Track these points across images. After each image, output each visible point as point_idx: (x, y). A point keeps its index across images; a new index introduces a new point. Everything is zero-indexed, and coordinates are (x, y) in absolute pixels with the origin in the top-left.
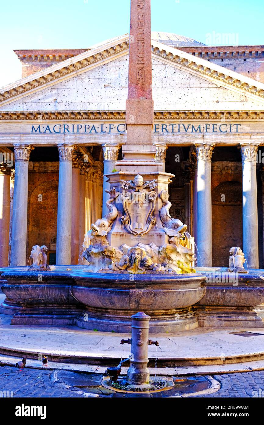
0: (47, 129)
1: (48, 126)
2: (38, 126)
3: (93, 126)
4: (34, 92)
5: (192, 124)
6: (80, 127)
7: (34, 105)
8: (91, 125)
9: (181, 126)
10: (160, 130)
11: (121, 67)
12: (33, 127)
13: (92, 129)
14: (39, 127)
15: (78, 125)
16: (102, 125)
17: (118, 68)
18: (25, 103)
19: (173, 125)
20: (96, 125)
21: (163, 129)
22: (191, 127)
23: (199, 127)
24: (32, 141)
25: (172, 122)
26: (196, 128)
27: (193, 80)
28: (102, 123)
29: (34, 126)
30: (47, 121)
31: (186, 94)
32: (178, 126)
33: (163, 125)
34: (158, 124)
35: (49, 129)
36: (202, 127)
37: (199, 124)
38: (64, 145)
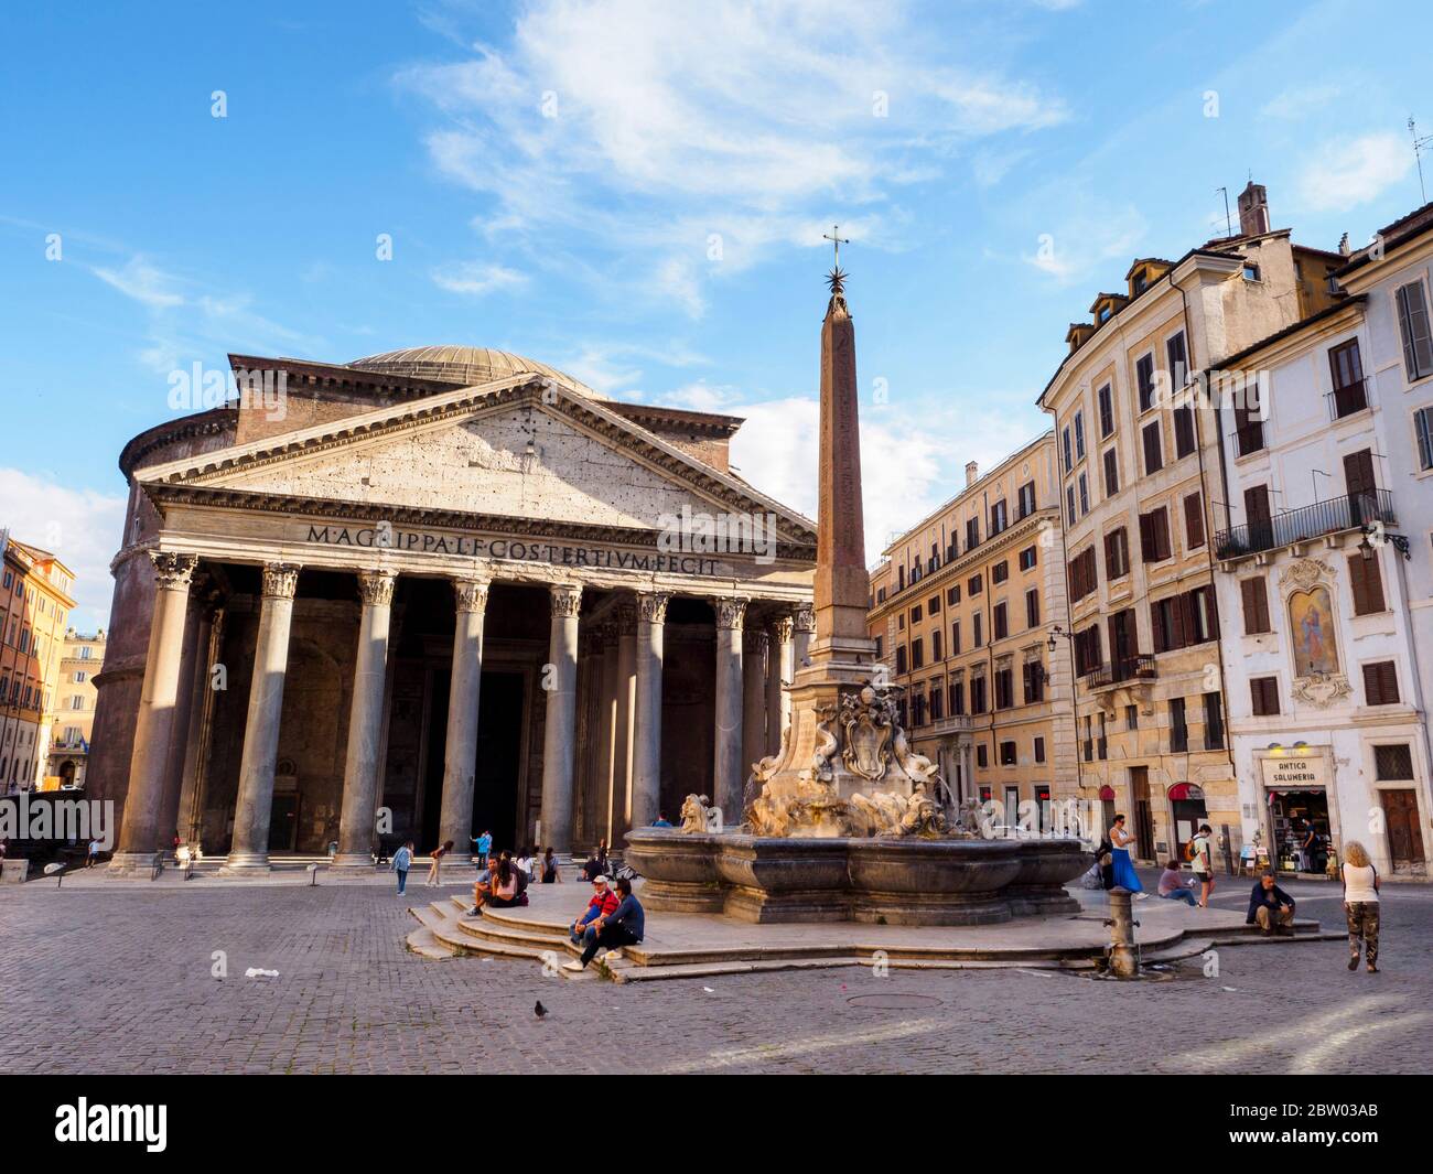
0: (342, 537)
1: (345, 531)
2: (324, 528)
3: (442, 540)
4: (321, 459)
5: (632, 552)
6: (413, 538)
7: (319, 484)
8: (437, 537)
9: (613, 554)
10: (574, 559)
11: (505, 431)
12: (312, 530)
13: (439, 545)
14: (326, 531)
15: (410, 535)
16: (460, 540)
17: (497, 433)
18: (299, 478)
19: (597, 552)
20: (448, 538)
21: (578, 556)
22: (630, 557)
23: (646, 558)
24: (306, 559)
25: (596, 545)
26: (640, 561)
27: (637, 472)
28: (460, 536)
29: (315, 527)
30: (346, 520)
31: (624, 497)
32: (606, 553)
33: (579, 550)
34: (568, 546)
35: (347, 537)
36: (650, 560)
37: (645, 553)
38: (377, 573)
